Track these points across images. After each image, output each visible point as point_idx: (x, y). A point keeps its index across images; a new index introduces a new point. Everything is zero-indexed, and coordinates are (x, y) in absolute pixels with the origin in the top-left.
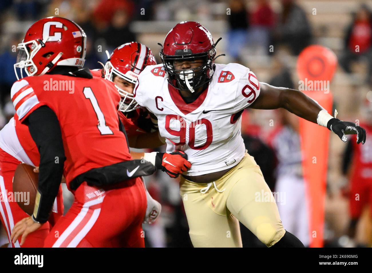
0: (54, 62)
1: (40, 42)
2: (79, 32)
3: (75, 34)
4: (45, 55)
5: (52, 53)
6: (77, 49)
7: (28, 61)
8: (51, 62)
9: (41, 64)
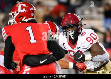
0: (23, 20)
1: (17, 12)
2: (32, 8)
3: (31, 9)
4: (20, 17)
5: (22, 17)
6: (32, 15)
7: (13, 20)
8: (22, 20)
9: (18, 21)
